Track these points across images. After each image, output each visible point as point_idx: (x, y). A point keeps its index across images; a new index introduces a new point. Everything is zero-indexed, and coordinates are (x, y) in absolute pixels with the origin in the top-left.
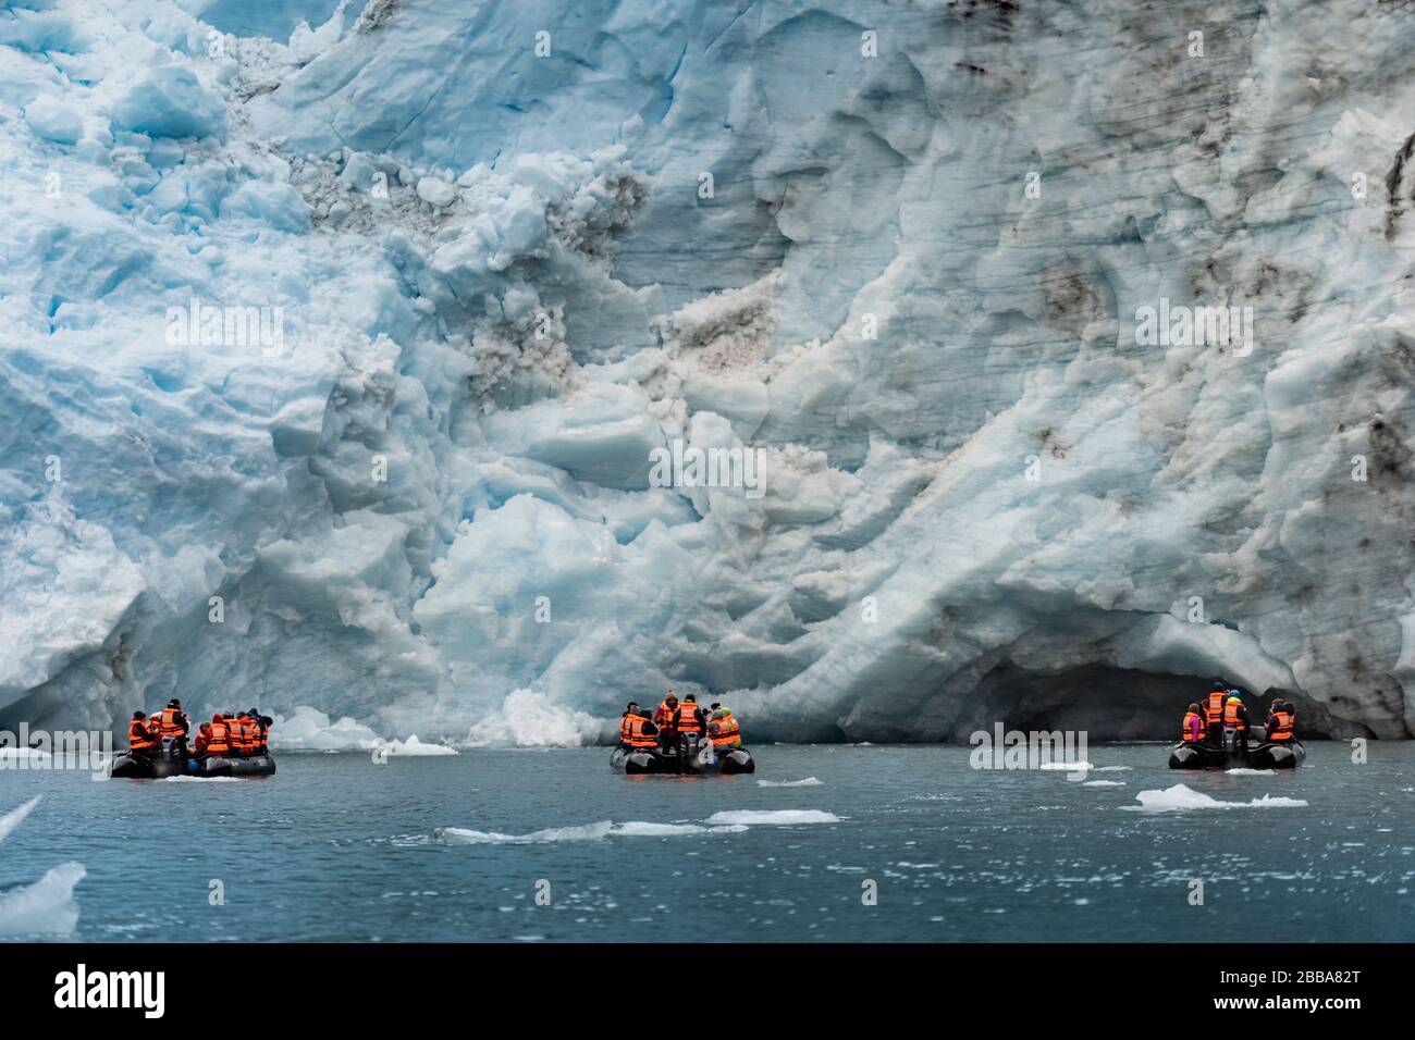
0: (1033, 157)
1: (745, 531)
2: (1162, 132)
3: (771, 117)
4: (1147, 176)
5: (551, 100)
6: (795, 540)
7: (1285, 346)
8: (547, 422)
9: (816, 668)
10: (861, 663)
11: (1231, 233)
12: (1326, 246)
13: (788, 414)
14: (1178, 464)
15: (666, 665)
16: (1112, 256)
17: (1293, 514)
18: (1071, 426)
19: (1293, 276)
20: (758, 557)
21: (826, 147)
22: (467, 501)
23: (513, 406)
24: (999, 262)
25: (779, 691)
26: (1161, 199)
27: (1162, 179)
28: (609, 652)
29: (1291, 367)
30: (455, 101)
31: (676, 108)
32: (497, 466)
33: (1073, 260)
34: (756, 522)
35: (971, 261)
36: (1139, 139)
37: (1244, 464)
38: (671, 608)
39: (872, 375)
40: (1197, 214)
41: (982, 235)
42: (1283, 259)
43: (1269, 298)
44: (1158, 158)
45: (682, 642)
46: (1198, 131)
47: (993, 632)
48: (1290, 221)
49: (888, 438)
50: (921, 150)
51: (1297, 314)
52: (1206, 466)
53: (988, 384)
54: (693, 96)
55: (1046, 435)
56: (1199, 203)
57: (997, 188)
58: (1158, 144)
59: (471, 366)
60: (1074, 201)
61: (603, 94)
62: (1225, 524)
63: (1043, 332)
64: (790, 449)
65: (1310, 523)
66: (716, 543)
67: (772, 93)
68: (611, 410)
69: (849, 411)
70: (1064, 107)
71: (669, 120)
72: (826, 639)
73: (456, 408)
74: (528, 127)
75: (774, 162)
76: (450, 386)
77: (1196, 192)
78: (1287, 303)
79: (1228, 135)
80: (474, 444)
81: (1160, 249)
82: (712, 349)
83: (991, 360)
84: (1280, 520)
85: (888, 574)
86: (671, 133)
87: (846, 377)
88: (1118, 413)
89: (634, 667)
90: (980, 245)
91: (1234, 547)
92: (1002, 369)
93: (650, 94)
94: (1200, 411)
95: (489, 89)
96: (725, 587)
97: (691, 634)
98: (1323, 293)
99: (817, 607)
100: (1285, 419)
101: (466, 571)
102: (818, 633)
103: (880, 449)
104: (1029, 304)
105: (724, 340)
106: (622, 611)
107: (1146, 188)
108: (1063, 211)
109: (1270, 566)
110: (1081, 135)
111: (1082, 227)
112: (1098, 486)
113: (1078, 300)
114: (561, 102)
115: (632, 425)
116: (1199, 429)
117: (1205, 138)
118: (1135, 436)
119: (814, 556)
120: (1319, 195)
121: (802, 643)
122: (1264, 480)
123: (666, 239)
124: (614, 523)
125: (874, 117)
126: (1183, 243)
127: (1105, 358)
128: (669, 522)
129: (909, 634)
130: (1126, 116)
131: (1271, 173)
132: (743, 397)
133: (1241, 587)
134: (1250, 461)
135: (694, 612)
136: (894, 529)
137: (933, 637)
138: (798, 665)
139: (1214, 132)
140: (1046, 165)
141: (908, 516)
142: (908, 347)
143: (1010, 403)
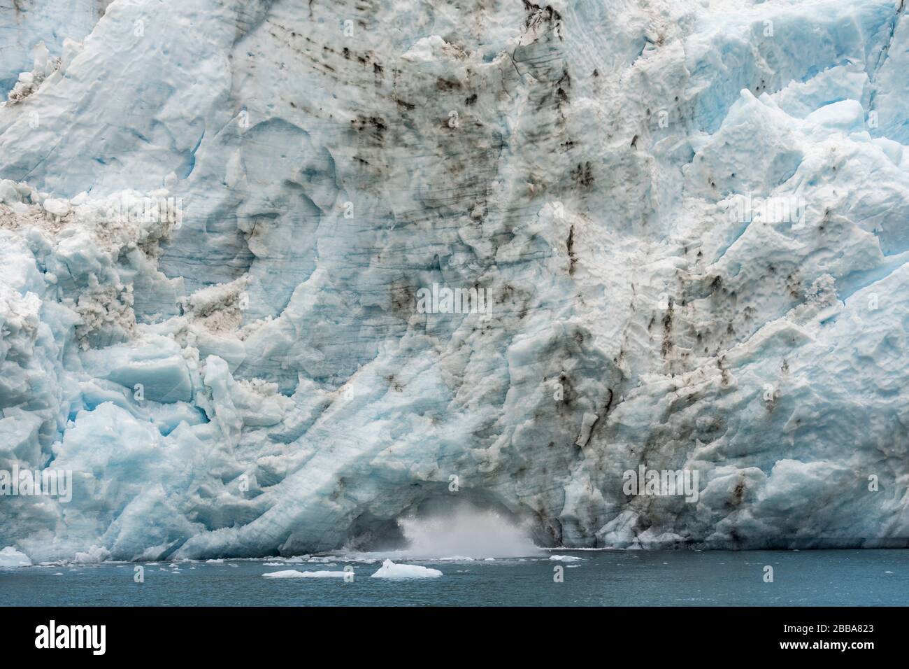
0: (390, 215)
1: (233, 430)
2: (454, 208)
3: (250, 181)
4: (446, 232)
5: (123, 158)
6: (258, 436)
7: (516, 332)
8: (121, 358)
9: (267, 514)
10: (296, 512)
11: (488, 267)
12: (536, 277)
13: (257, 360)
14: (460, 397)
15: (187, 512)
16: (426, 276)
17: (520, 427)
18: (404, 374)
19: (521, 293)
20: (238, 446)
21: (279, 201)
22: (72, 406)
23: (99, 347)
24: (369, 276)
25: (246, 529)
26: (452, 246)
27: (453, 234)
28: (158, 504)
29: (522, 343)
30: (66, 153)
31: (197, 170)
32: (90, 384)
33: (406, 278)
34: (239, 425)
35: (355, 274)
36: (443, 210)
37: (495, 398)
38: (192, 476)
39: (302, 338)
40: (470, 256)
41: (362, 259)
42: (516, 283)
43: (509, 305)
44: (451, 222)
45: (197, 498)
46: (471, 209)
47: (365, 494)
48: (519, 262)
49: (309, 377)
50: (331, 207)
51: (522, 315)
52: (475, 399)
53: (360, 348)
54: (207, 163)
55: (391, 378)
56: (470, 250)
57: (371, 233)
58: (451, 214)
59: (77, 319)
60: (409, 244)
61: (154, 158)
62: (484, 433)
63: (389, 319)
64: (255, 380)
65: (528, 433)
66: (219, 436)
67: (250, 167)
68: (161, 351)
69: (289, 360)
70: (406, 188)
71: (192, 177)
72: (274, 498)
73: (67, 345)
74: (109, 174)
75: (249, 208)
76: (65, 331)
77: (471, 242)
78: (517, 308)
79: (486, 212)
80: (76, 369)
81: (451, 274)
82: (211, 319)
83: (362, 333)
84: (512, 431)
85: (309, 458)
86: (193, 185)
87: (289, 339)
88: (428, 367)
89: (171, 514)
90: (360, 265)
91: (488, 446)
92: (367, 339)
93: (181, 160)
94: (470, 368)
95: (88, 147)
96: (222, 464)
97: (202, 493)
98: (535, 303)
99: (269, 478)
100: (518, 373)
101: (75, 450)
102: (269, 494)
103: (305, 383)
104: (384, 302)
105: (218, 314)
106: (166, 478)
107: (446, 240)
108: (403, 248)
109: (505, 457)
110: (415, 206)
111: (413, 259)
112: (420, 409)
113: (408, 301)
114: (129, 160)
115: (173, 361)
116: (472, 378)
117: (475, 213)
118: (439, 380)
119: (269, 447)
120: (533, 249)
121: (261, 499)
122: (505, 407)
123: (188, 249)
124: (159, 422)
125: (306, 185)
126: (463, 272)
127: (420, 335)
128: (191, 423)
129: (321, 494)
130: (438, 196)
131: (509, 235)
132: (231, 349)
133: (491, 468)
134: (498, 397)
135: (205, 479)
136: (312, 431)
137: (334, 496)
138: (258, 514)
139: (479, 210)
140: (397, 221)
141: (319, 424)
142: (321, 323)
143: (370, 360)
